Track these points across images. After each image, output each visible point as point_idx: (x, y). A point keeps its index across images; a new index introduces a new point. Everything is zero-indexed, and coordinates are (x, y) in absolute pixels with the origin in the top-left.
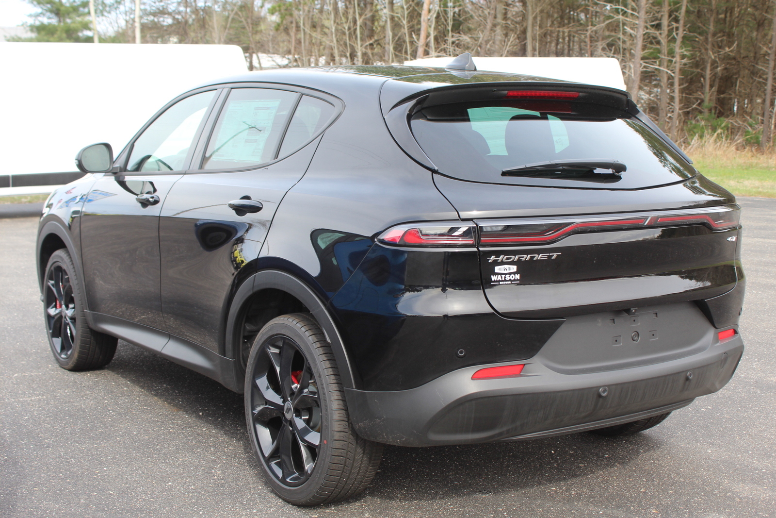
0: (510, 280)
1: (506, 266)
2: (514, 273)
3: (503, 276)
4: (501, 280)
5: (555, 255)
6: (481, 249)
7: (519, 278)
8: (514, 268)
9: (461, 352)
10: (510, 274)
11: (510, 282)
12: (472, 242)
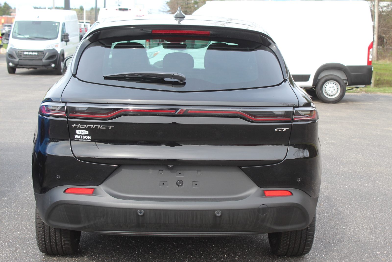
0: (85, 139)
1: (82, 131)
2: (87, 135)
3: (81, 136)
4: (80, 138)
5: (111, 127)
6: (69, 119)
7: (90, 138)
8: (87, 132)
9: (58, 177)
10: (85, 135)
11: (85, 140)
12: (64, 115)
